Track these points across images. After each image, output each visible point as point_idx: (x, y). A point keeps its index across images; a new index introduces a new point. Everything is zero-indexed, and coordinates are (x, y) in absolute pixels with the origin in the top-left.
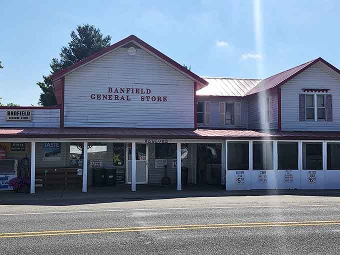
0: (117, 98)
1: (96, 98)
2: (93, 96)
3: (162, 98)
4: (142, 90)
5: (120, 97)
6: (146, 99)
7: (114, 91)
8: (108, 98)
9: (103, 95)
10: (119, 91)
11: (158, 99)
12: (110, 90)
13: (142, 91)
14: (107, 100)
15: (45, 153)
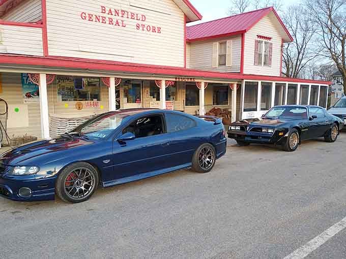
0: (111, 22)
1: (87, 18)
2: (84, 15)
3: (157, 29)
4: (137, 15)
5: (114, 21)
6: (141, 28)
7: (107, 12)
8: (101, 21)
9: (96, 16)
10: (114, 13)
11: (153, 29)
12: (103, 9)
13: (137, 17)
14: (100, 24)
15: (26, 93)
